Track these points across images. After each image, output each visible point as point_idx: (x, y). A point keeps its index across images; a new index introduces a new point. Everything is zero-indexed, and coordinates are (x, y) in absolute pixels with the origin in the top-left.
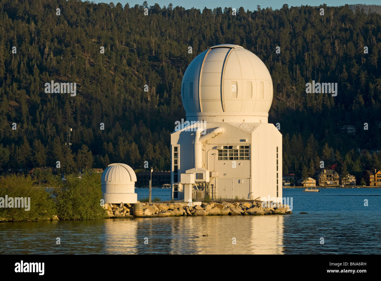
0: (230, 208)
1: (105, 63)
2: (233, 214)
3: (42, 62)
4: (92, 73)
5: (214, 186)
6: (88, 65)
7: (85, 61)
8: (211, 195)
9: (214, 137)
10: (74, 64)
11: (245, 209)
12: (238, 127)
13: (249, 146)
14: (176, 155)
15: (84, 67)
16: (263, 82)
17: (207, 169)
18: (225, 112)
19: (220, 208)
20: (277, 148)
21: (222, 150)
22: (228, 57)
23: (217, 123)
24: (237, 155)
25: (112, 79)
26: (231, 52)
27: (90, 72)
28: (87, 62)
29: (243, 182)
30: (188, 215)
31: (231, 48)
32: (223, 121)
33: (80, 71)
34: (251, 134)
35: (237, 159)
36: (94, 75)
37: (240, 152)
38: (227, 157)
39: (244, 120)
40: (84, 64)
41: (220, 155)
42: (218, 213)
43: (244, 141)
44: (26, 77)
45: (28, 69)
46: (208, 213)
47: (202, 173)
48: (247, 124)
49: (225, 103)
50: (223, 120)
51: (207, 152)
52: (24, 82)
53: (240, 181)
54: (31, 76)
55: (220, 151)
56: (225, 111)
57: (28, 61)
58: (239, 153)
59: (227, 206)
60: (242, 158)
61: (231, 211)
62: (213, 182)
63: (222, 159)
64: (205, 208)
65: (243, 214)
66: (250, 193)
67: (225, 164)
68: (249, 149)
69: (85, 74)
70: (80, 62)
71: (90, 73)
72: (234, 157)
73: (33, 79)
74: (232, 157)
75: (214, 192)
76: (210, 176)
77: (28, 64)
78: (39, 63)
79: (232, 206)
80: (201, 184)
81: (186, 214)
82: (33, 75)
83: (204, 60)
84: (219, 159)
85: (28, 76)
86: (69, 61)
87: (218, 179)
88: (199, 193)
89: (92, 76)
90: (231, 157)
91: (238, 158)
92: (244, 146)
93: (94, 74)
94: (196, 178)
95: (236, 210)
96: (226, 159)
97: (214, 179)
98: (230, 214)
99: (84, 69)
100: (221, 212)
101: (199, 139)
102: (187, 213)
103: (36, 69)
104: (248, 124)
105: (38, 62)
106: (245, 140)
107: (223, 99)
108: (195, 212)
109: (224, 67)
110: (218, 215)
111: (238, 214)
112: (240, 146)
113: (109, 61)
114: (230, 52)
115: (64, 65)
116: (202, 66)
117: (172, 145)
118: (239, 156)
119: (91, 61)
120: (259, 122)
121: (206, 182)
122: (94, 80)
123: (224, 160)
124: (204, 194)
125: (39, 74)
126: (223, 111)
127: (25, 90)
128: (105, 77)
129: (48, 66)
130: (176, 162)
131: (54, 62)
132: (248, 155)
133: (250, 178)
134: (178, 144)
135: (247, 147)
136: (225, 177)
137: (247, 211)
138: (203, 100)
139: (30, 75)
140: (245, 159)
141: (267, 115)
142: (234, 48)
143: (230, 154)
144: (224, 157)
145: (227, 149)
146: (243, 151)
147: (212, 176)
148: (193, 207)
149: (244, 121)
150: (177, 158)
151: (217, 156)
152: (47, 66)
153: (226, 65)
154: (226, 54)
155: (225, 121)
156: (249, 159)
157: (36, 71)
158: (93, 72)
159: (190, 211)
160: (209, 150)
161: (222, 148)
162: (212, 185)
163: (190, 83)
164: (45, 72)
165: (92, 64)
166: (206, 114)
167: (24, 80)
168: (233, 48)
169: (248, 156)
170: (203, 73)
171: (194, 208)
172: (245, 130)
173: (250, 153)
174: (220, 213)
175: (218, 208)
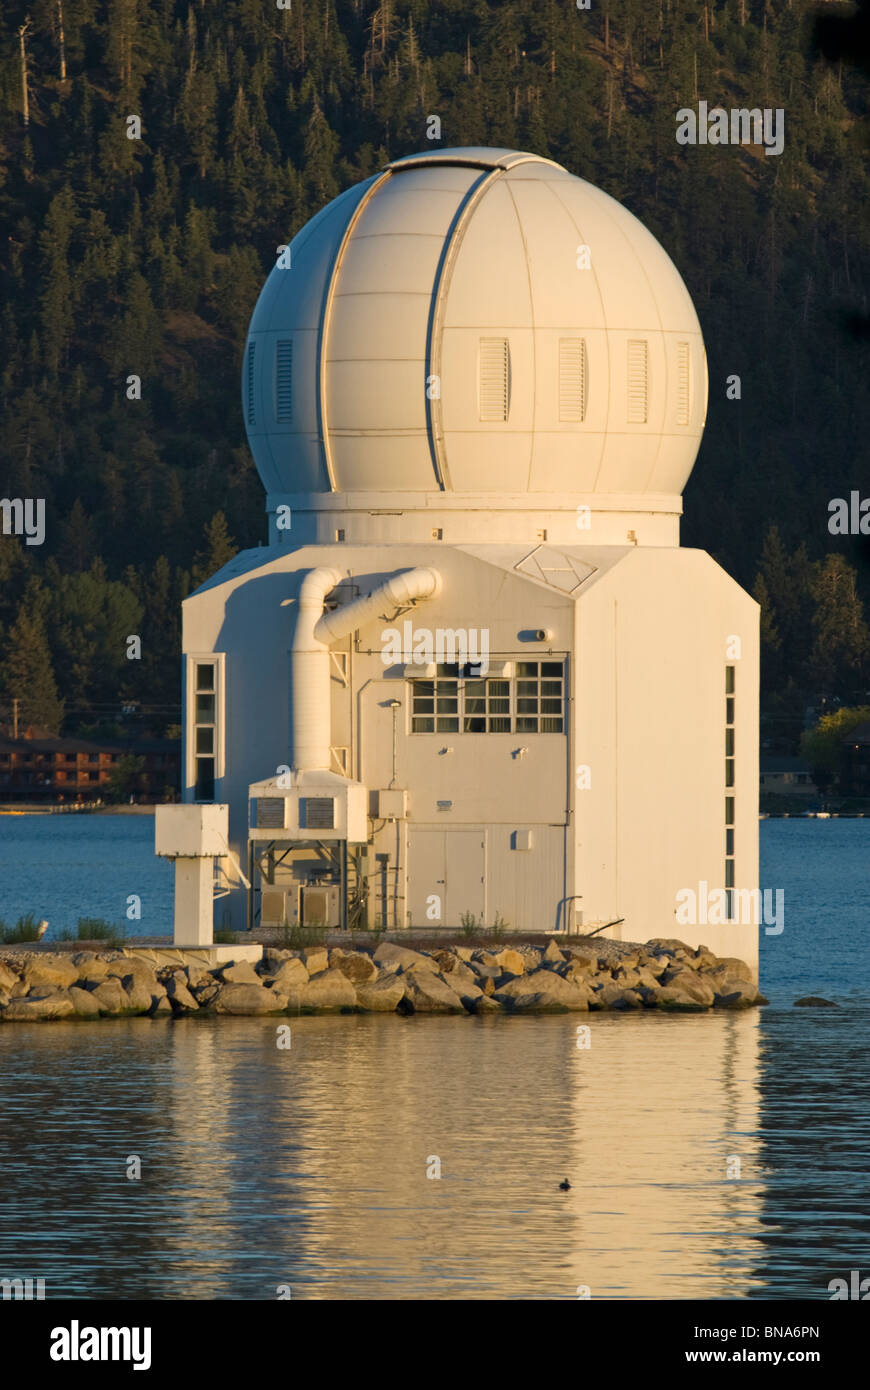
0: (410, 977)
1: (719, 96)
2: (424, 1008)
3: (353, 91)
4: (641, 155)
5: (391, 864)
6: (617, 105)
7: (600, 83)
8: (374, 907)
9: (394, 618)
10: (538, 102)
11: (490, 983)
12: (511, 570)
13: (560, 665)
14: (206, 704)
15: (597, 117)
16: (646, 342)
17: (359, 780)
18: (447, 492)
19: (357, 975)
20: (731, 671)
21: (431, 684)
22: (470, 217)
23: (407, 545)
24: (504, 706)
25: (755, 185)
26: (488, 187)
27: (628, 147)
28: (611, 87)
29: (530, 845)
30: (178, 1012)
31: (489, 169)
32: (440, 537)
33: (572, 144)
34: (574, 602)
35: (503, 726)
36: (650, 167)
37: (519, 693)
38: (457, 719)
39: (545, 531)
40: (598, 102)
41: (421, 706)
42: (343, 1003)
43: (536, 639)
44: (262, 173)
45: (272, 133)
46: (283, 1002)
47: (329, 796)
48: (558, 550)
49: (451, 446)
50: (440, 531)
51: (359, 694)
52: (250, 208)
53: (517, 836)
54: (292, 172)
55: (422, 687)
56: (450, 486)
57: (278, 84)
58: (513, 697)
59: (394, 968)
60: (530, 726)
61: (411, 992)
62: (385, 844)
63: (430, 729)
64: (272, 978)
65: (471, 1008)
66: (565, 900)
67: (444, 751)
68: (561, 679)
69: (597, 156)
70: (573, 87)
71: (624, 153)
72: (491, 720)
73: (299, 188)
74: (481, 716)
75: (390, 891)
76: (374, 814)
77: (276, 99)
78: (337, 92)
79: (423, 964)
80: (327, 853)
81: (165, 1004)
82: (300, 166)
83: (352, 227)
84: (422, 727)
85: (271, 173)
86: (511, 86)
87: (410, 830)
88: (313, 897)
89: (640, 172)
90: (474, 720)
91: (508, 721)
92: (536, 664)
93: (654, 160)
94: (297, 821)
95: (438, 986)
96: (452, 726)
97: (391, 828)
98: (406, 1009)
99: (596, 128)
100: (360, 997)
101: (314, 624)
102: (175, 1003)
103: (322, 132)
104: (567, 554)
105: (332, 88)
106: (542, 635)
107: (435, 426)
108: (216, 995)
109: (446, 267)
110: (346, 1011)
111: (444, 1004)
112: (520, 665)
113: (743, 84)
114: (479, 191)
115: (479, 106)
116: (340, 260)
117: (185, 655)
118: (513, 714)
119: (635, 87)
120: (625, 542)
121: (345, 841)
122: (653, 193)
123: (438, 731)
124: (337, 900)
125: (338, 158)
126: (438, 487)
127: (255, 253)
128: (714, 174)
129: (385, 113)
130: (205, 740)
131: (423, 89)
132: (554, 706)
133: (565, 825)
134: (217, 649)
135: (553, 669)
136: (446, 817)
137: (502, 991)
138: (339, 432)
139: (284, 167)
140: (544, 731)
141: (677, 504)
142: (503, 168)
143: (469, 703)
144: (439, 719)
145: (456, 675)
146: (532, 687)
147: (383, 813)
148: (210, 972)
149: (545, 539)
150: (213, 722)
151: (407, 712)
152: (383, 111)
153: (455, 255)
154: (460, 198)
155: (447, 539)
156: (561, 726)
157: (320, 136)
158: (648, 147)
159: (193, 991)
160: (369, 682)
161: (431, 673)
162: (383, 858)
163: (280, 344)
164: (370, 146)
165: (639, 99)
166: (357, 500)
167: (251, 195)
168: (498, 170)
169: (559, 712)
170: (339, 296)
171: (217, 974)
172: (543, 585)
173: (567, 699)
174: (355, 1002)
175: (347, 975)
